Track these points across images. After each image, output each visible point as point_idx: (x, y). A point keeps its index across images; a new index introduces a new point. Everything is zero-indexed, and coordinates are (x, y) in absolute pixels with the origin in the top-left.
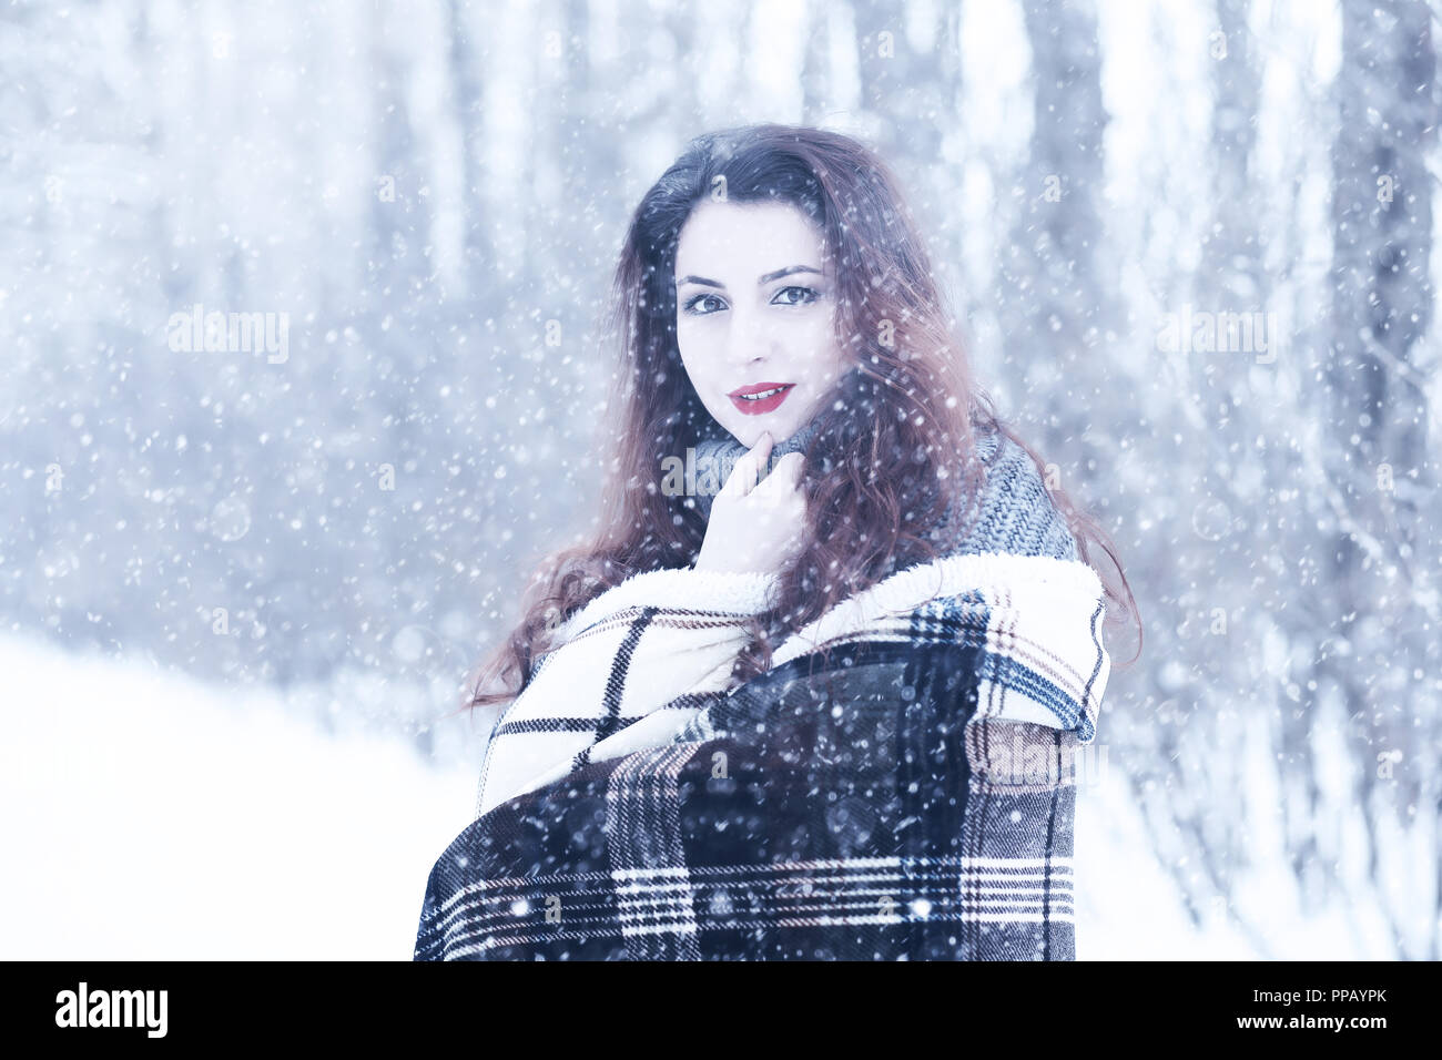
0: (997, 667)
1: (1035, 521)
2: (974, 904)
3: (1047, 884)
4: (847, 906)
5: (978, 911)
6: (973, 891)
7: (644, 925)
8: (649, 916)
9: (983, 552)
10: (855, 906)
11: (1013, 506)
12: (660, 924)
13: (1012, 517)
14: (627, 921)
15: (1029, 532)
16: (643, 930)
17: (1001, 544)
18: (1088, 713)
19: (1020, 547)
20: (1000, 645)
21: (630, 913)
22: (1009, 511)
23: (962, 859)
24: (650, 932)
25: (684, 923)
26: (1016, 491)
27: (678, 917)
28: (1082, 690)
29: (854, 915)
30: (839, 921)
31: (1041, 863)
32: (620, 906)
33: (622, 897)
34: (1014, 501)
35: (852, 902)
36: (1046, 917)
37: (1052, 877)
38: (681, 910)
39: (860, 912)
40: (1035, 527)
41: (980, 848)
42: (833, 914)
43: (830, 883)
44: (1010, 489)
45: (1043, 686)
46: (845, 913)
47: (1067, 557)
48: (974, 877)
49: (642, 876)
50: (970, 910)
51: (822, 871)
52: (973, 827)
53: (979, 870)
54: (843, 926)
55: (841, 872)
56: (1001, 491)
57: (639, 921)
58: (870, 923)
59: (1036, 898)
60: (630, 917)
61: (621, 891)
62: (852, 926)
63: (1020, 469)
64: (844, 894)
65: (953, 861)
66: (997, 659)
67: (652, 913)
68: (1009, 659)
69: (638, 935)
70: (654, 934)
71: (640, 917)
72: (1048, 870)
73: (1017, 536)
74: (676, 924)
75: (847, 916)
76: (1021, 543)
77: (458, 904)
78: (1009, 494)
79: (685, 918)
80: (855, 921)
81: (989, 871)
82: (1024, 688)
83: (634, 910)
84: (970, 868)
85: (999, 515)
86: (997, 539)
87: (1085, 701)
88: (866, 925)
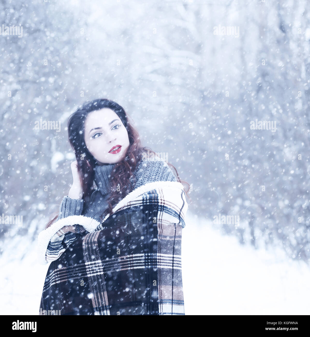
0: (161, 208)
1: (166, 174)
2: (160, 264)
3: (173, 260)
4: (134, 265)
5: (160, 265)
6: (159, 261)
7: (92, 274)
8: (93, 272)
9: (155, 181)
10: (135, 265)
11: (161, 171)
12: (96, 273)
13: (161, 173)
14: (88, 273)
15: (165, 176)
16: (92, 275)
17: (159, 179)
18: (181, 216)
19: (163, 180)
20: (161, 203)
21: (89, 271)
22: (160, 172)
23: (157, 254)
24: (93, 275)
25: (101, 272)
26: (161, 168)
27: (100, 271)
28: (179, 211)
29: (135, 267)
30: (132, 268)
31: (172, 256)
32: (87, 270)
33: (87, 268)
34: (161, 170)
35: (134, 264)
36: (173, 267)
37: (174, 259)
38: (100, 269)
39: (136, 266)
40: (166, 175)
41: (160, 251)
42: (130, 267)
43: (130, 260)
44: (160, 168)
45: (171, 210)
46: (133, 266)
47: (174, 181)
48: (159, 258)
49: (91, 263)
50: (159, 265)
51: (128, 257)
52: (159, 247)
53: (160, 256)
54: (133, 269)
55: (132, 257)
56: (158, 168)
57: (91, 273)
58: (138, 268)
59: (171, 263)
60: (89, 272)
61: (87, 267)
62: (135, 269)
63: (161, 163)
64: (133, 262)
65: (155, 254)
66: (161, 206)
67: (94, 271)
68: (163, 206)
69: (91, 276)
70: (94, 275)
71: (91, 272)
72: (173, 258)
73: (162, 178)
74: (99, 273)
75: (133, 267)
76: (163, 179)
77: (53, 274)
78: (160, 169)
79: (101, 271)
80: (135, 268)
81: (162, 257)
82: (167, 212)
83: (90, 271)
84: (159, 256)
85: (158, 173)
86: (158, 179)
87: (180, 213)
88: (138, 269)
